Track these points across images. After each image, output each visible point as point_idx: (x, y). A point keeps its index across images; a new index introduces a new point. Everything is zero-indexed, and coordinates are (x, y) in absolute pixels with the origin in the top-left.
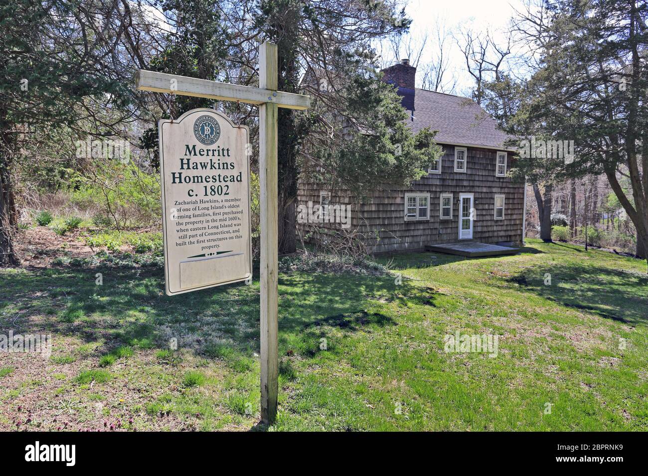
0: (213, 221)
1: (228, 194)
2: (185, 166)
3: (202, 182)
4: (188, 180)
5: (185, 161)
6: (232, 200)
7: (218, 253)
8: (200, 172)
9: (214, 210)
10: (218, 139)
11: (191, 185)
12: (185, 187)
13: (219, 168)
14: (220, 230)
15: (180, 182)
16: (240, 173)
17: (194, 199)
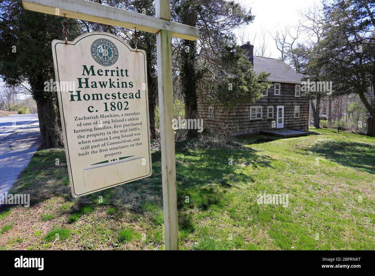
0: (115, 132)
1: (128, 109)
2: (84, 85)
3: (102, 99)
4: (87, 97)
5: (83, 81)
6: (132, 114)
7: (120, 159)
8: (99, 90)
9: (115, 123)
10: (116, 61)
11: (91, 102)
12: (84, 104)
13: (118, 87)
14: (122, 139)
15: (79, 99)
16: (139, 91)
17: (94, 114)
